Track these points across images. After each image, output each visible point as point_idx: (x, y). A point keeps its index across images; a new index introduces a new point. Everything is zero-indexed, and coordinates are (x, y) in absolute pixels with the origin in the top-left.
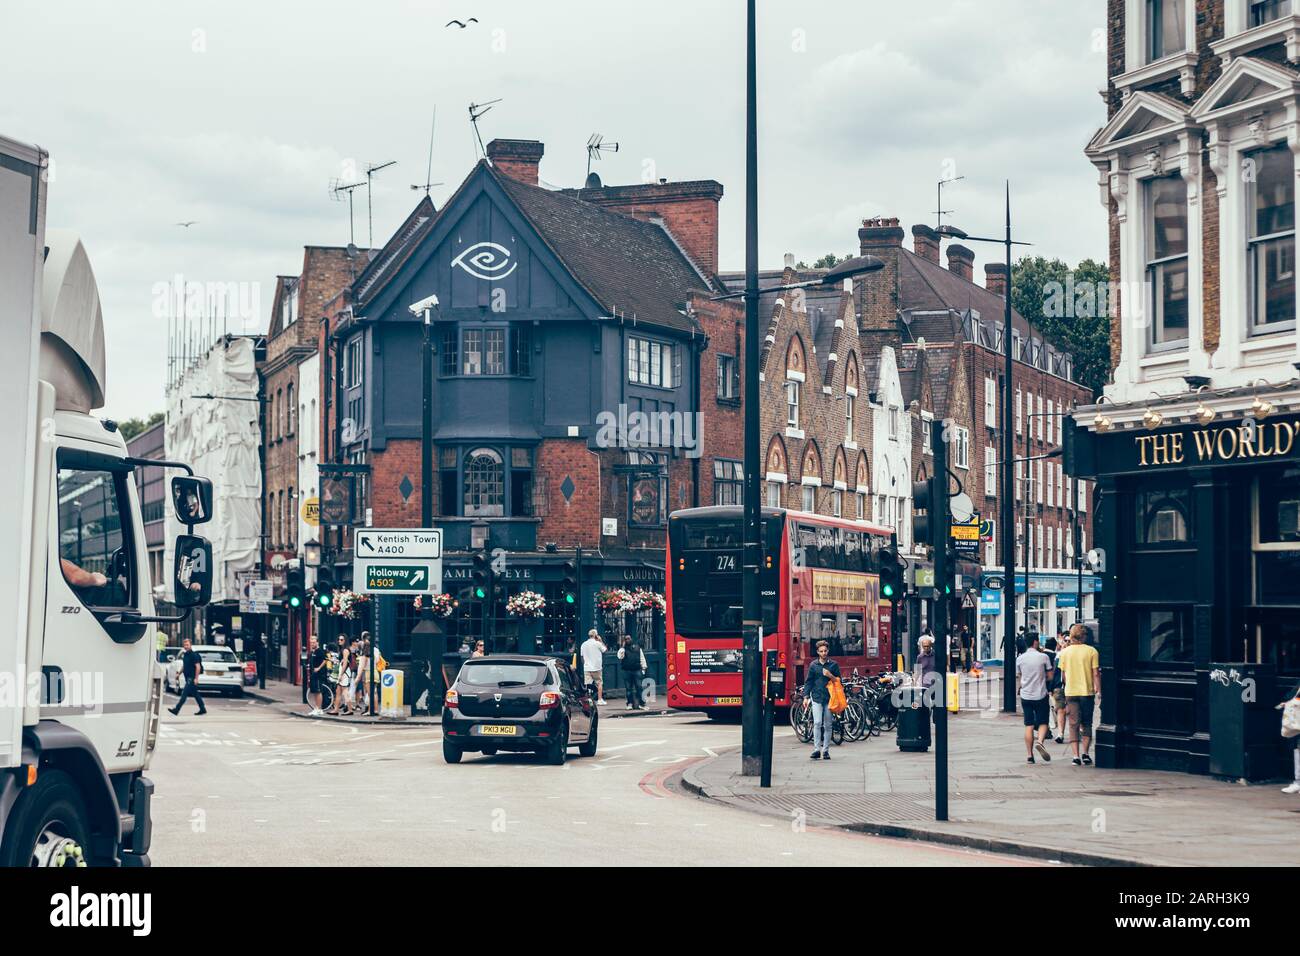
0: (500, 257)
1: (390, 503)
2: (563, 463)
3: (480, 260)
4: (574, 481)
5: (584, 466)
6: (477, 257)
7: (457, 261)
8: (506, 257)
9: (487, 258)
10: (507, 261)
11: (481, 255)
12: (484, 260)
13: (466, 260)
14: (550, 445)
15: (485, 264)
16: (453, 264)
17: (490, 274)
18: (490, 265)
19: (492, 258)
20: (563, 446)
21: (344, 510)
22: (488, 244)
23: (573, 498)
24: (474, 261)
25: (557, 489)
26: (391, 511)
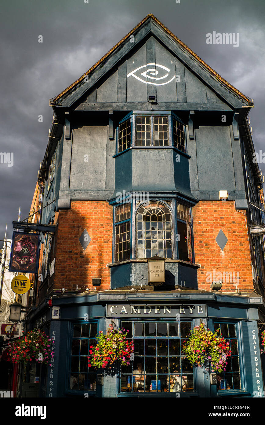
0: (162, 72)
1: (71, 252)
2: (216, 220)
3: (148, 74)
4: (227, 234)
5: (234, 222)
6: (146, 72)
7: (131, 74)
8: (167, 72)
9: (154, 72)
10: (168, 74)
11: (149, 70)
12: (152, 73)
13: (138, 74)
14: (205, 206)
15: (152, 76)
16: (128, 76)
17: (156, 81)
18: (155, 76)
19: (157, 73)
20: (215, 207)
21: (31, 260)
22: (154, 64)
23: (227, 247)
24: (144, 74)
25: (213, 240)
26: (71, 259)
